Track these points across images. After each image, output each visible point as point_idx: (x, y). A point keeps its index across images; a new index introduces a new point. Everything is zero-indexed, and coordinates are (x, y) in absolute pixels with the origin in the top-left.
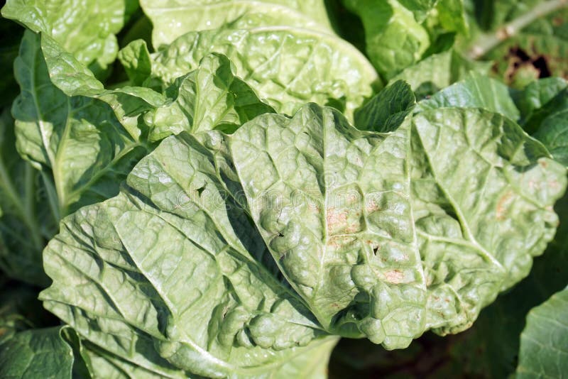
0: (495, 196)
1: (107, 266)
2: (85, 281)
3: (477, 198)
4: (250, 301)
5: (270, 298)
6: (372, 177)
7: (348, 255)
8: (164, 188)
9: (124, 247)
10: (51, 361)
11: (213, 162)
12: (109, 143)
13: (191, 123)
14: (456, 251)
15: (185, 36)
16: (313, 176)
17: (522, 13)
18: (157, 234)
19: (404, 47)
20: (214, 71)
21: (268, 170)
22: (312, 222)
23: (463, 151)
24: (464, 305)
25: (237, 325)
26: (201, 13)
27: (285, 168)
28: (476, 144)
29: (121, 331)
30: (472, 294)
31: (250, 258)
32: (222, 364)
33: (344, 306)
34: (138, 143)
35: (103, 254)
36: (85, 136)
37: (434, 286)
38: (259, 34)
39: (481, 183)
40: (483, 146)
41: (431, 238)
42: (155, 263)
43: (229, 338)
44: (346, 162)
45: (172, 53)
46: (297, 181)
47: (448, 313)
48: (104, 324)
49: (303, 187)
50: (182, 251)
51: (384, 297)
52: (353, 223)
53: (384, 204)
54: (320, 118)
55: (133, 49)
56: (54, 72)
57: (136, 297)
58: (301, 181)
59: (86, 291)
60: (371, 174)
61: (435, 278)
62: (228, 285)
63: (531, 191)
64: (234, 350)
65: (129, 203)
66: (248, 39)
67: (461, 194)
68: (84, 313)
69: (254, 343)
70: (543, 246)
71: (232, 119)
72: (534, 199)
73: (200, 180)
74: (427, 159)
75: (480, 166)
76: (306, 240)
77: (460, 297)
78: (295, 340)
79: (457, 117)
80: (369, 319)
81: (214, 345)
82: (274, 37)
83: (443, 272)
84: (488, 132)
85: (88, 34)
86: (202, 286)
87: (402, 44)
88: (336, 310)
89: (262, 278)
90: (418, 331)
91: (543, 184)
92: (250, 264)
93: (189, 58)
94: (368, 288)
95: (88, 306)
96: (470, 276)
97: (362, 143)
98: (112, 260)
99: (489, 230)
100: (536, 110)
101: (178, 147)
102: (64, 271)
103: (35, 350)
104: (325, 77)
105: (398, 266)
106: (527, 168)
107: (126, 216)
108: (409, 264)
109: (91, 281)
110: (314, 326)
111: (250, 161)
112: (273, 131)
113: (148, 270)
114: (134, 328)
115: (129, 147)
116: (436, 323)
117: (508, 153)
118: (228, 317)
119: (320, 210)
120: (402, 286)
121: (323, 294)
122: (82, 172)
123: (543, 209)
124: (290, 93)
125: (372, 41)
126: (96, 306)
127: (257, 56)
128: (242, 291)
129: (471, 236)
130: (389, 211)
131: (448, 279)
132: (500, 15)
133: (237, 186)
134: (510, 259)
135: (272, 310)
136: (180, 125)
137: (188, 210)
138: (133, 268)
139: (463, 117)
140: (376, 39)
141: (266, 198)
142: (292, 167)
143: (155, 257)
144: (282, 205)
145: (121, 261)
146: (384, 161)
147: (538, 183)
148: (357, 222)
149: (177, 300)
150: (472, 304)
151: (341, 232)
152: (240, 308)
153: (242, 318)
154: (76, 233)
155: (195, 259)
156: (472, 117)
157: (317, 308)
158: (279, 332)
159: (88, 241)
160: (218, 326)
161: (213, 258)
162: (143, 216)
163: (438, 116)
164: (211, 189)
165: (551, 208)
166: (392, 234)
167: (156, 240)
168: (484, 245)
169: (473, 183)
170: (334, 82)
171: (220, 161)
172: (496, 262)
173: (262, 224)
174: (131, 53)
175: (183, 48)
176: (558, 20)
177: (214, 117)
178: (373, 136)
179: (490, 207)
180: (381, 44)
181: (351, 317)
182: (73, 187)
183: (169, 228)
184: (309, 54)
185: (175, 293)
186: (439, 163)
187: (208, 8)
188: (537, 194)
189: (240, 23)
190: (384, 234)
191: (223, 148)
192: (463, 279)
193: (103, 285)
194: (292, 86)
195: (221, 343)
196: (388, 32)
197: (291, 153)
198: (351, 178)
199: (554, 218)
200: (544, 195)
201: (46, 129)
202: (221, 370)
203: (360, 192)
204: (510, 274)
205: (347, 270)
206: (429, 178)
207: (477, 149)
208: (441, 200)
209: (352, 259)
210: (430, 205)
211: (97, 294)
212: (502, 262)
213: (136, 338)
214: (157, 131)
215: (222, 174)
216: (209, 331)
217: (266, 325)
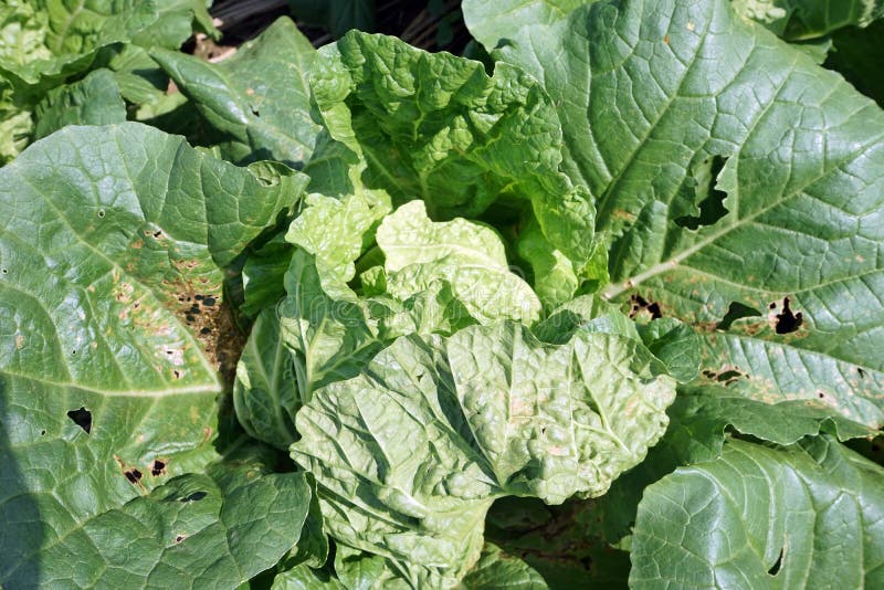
0: (626, 399)
1: (344, 428)
2: (324, 439)
3: (614, 399)
4: (448, 462)
5: (463, 460)
6: (544, 377)
7: (525, 432)
8: (395, 373)
9: (360, 414)
10: (292, 497)
11: (432, 358)
12: (351, 339)
13: (418, 328)
14: (597, 437)
15: (411, 266)
16: (503, 373)
17: (644, 271)
18: (385, 407)
19: (564, 288)
20: (437, 292)
21: (471, 366)
22: (501, 406)
23: (606, 364)
24: (602, 476)
25: (437, 479)
26: (419, 251)
27: (483, 365)
28: (615, 359)
29: (348, 478)
30: (608, 469)
31: (452, 429)
32: (423, 507)
33: (518, 469)
34: (376, 339)
35: (342, 419)
36: (335, 331)
37: (581, 460)
38: (465, 269)
39: (616, 389)
40: (620, 362)
41: (580, 426)
42: (382, 428)
43: (430, 488)
44: (528, 364)
45: (400, 278)
46: (491, 376)
47: (591, 481)
48: (336, 472)
49: (495, 380)
50: (402, 420)
51: (550, 464)
52: (529, 409)
53: (552, 397)
54: (512, 331)
55: (373, 271)
56: (324, 283)
57: (363, 453)
58: (494, 376)
59: (325, 446)
60: (543, 375)
61: (582, 455)
62: (432, 448)
63: (651, 399)
64: (432, 498)
65: (366, 382)
66: (457, 272)
67: (602, 396)
68: (321, 463)
69: (448, 493)
70: (657, 440)
71: (446, 328)
72: (652, 404)
73: (420, 369)
74: (579, 368)
75: (617, 377)
76: (496, 418)
77: (600, 471)
78: (478, 493)
79: (603, 339)
80: (537, 479)
81: (417, 493)
82: (476, 272)
83: (588, 451)
84: (624, 352)
85: (335, 259)
86: (413, 448)
87: (562, 284)
88: (512, 472)
89: (458, 445)
90: (571, 492)
91: (659, 395)
92: (450, 434)
93: (413, 282)
94: (539, 456)
95: (325, 457)
96: (607, 456)
97: (540, 351)
98: (349, 424)
99: (620, 424)
100: (656, 340)
101: (407, 344)
102: (310, 430)
103: (279, 488)
104: (509, 304)
105: (558, 443)
106: (649, 381)
107: (364, 391)
108: (567, 442)
109: (330, 438)
110: (494, 483)
111: (460, 357)
112: (478, 338)
113: (376, 433)
114: (358, 475)
115: (368, 342)
116: (583, 488)
117: (638, 369)
118: (431, 472)
119: (507, 398)
120: (562, 458)
121: (505, 459)
122: (327, 358)
123: (660, 412)
124: (483, 313)
125: (541, 281)
126: (330, 457)
127: (462, 285)
128: (442, 454)
129: (608, 427)
130: (556, 402)
131: (592, 457)
132: (627, 272)
133: (449, 376)
134: (635, 446)
135: (464, 469)
136: (410, 328)
137: (410, 390)
138: (365, 431)
139: (607, 340)
140: (543, 280)
141: (469, 386)
142: (489, 365)
143: (381, 424)
144: (481, 391)
145: (355, 425)
146: (553, 366)
147: (656, 393)
148: (531, 409)
149: (395, 456)
150: (608, 476)
151: (521, 414)
152: (440, 466)
153: (441, 473)
154: (324, 401)
155: (410, 428)
156: (613, 340)
157: (499, 469)
158: (468, 486)
159: (332, 408)
160: (422, 478)
161: (423, 427)
162: (377, 393)
163: (590, 338)
164: (428, 378)
165: (664, 412)
166: (557, 419)
167: (383, 412)
168: (617, 434)
169: (611, 389)
170: (515, 308)
171: (437, 356)
172: (625, 447)
173: (465, 404)
174: (372, 275)
175: (409, 274)
176: (669, 278)
177: (433, 325)
178: (549, 347)
179: (622, 407)
180: (547, 284)
181: (523, 478)
182: (320, 369)
183: (393, 403)
184: (498, 286)
185: (394, 451)
186: (588, 371)
187: (424, 248)
188: (655, 400)
189: (449, 260)
190: (551, 418)
191: (441, 347)
192: (603, 457)
193: (339, 442)
194: (486, 308)
195: (423, 491)
196: (553, 275)
197: (488, 354)
198: (530, 376)
199: (666, 420)
200: (660, 402)
201: (304, 325)
202: (423, 512)
203: (535, 387)
204: (632, 458)
205: (524, 442)
206: (581, 382)
207: (615, 363)
208: (588, 399)
209: (528, 436)
210: (579, 402)
211: (333, 449)
212: (629, 448)
213: (358, 484)
214: (392, 331)
215: (438, 366)
216: (414, 482)
217: (459, 479)
